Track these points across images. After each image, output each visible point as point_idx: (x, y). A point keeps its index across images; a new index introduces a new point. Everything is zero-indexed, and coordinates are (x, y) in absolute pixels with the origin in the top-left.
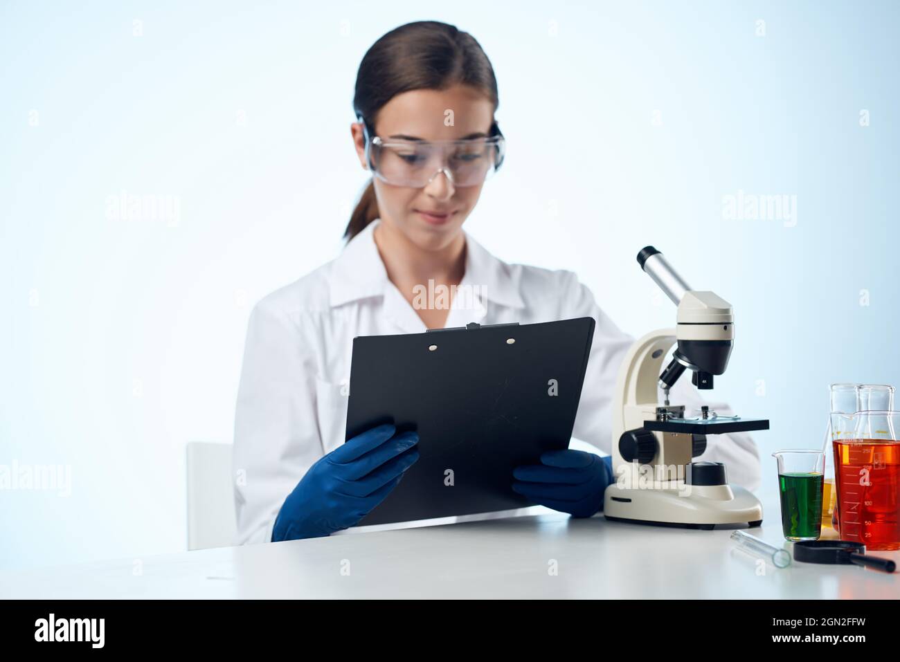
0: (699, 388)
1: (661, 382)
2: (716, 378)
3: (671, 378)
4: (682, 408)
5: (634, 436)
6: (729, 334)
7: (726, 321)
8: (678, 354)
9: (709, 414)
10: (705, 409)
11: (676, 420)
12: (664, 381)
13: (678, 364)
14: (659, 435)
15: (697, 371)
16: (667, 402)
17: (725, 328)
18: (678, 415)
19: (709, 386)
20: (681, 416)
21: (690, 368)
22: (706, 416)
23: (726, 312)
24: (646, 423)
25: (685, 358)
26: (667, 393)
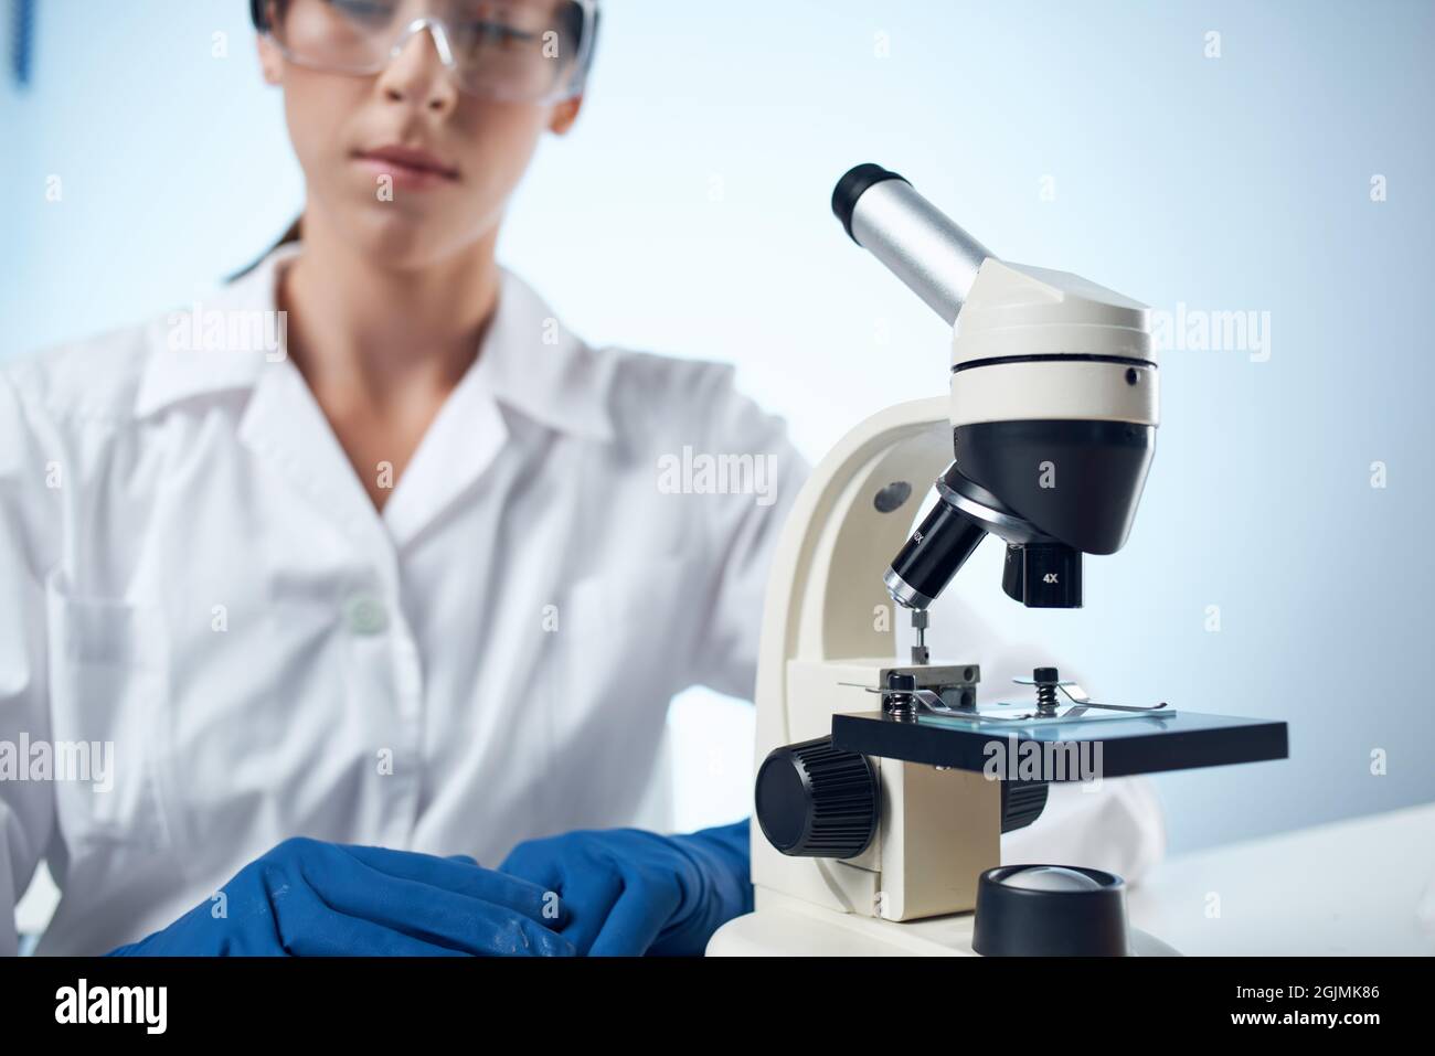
0: (1031, 604)
1: (896, 579)
2: (1090, 562)
3: (931, 564)
4: (970, 672)
5: (800, 767)
6: (1142, 403)
7: (1132, 353)
8: (956, 482)
9: (1059, 696)
10: (1047, 679)
11: (945, 719)
12: (906, 578)
13: (957, 513)
14: (892, 770)
15: (1023, 540)
16: (921, 654)
17: (1131, 377)
18: (956, 696)
19: (1067, 594)
20: (967, 701)
21: (1001, 528)
22: (1048, 700)
23: (1128, 319)
24: (838, 720)
25: (982, 494)
26: (920, 622)
